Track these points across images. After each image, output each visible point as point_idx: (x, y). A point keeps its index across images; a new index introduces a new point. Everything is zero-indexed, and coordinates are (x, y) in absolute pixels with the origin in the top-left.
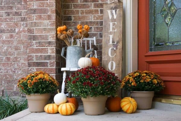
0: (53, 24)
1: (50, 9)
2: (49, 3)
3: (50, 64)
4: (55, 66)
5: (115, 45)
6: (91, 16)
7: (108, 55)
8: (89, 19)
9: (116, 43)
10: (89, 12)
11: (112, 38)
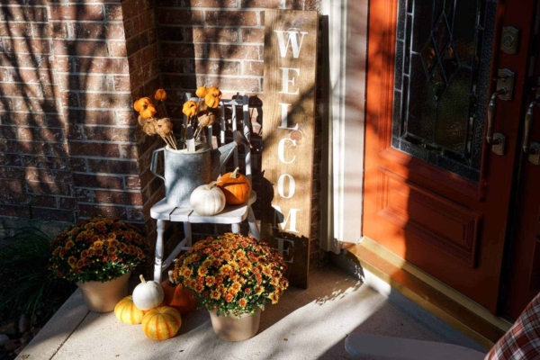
0: (124, 83)
1: (111, 42)
3: (126, 182)
4: (139, 188)
8: (230, 39)
9: (296, 128)
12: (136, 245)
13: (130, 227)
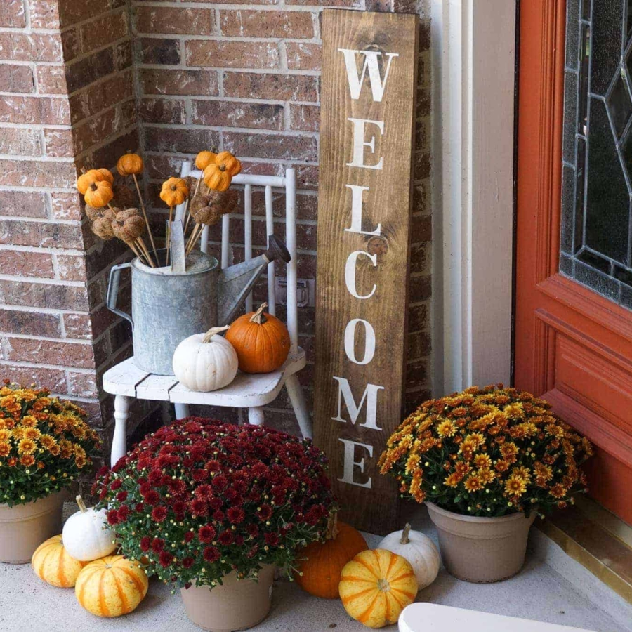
0: (62, 143)
1: (39, 68)
2: (30, 39)
3: (66, 326)
4: (90, 336)
5: (377, 242)
6: (275, 45)
7: (342, 283)
8: (266, 65)
9: (377, 232)
10: (266, 26)
11: (363, 203)
12: (76, 441)
13: (70, 408)
